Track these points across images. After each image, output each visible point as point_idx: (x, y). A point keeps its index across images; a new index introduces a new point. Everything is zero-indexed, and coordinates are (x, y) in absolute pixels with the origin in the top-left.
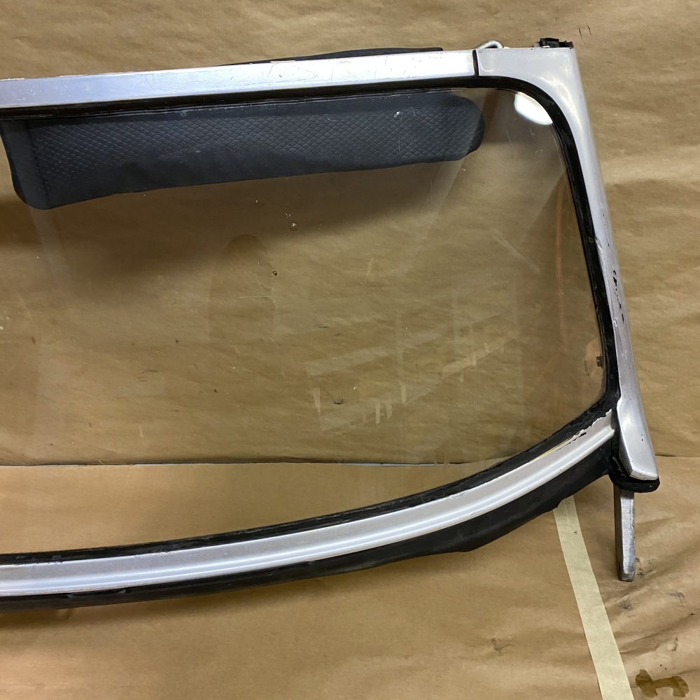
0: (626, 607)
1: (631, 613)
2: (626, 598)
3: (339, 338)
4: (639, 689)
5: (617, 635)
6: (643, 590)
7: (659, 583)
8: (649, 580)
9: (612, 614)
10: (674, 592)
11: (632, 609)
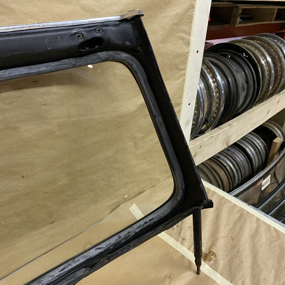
0: (184, 239)
1: (186, 240)
2: (181, 237)
3: (53, 195)
4: (206, 261)
5: (189, 249)
6: (183, 231)
7: (184, 227)
8: (181, 227)
9: (182, 244)
10: (188, 227)
11: (185, 239)
